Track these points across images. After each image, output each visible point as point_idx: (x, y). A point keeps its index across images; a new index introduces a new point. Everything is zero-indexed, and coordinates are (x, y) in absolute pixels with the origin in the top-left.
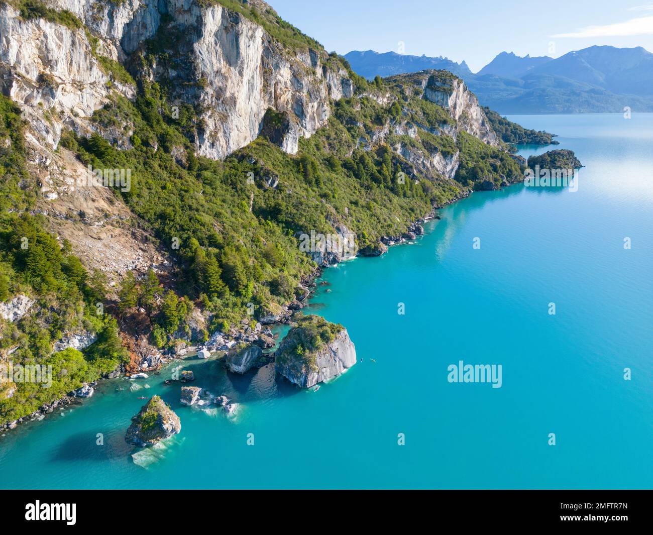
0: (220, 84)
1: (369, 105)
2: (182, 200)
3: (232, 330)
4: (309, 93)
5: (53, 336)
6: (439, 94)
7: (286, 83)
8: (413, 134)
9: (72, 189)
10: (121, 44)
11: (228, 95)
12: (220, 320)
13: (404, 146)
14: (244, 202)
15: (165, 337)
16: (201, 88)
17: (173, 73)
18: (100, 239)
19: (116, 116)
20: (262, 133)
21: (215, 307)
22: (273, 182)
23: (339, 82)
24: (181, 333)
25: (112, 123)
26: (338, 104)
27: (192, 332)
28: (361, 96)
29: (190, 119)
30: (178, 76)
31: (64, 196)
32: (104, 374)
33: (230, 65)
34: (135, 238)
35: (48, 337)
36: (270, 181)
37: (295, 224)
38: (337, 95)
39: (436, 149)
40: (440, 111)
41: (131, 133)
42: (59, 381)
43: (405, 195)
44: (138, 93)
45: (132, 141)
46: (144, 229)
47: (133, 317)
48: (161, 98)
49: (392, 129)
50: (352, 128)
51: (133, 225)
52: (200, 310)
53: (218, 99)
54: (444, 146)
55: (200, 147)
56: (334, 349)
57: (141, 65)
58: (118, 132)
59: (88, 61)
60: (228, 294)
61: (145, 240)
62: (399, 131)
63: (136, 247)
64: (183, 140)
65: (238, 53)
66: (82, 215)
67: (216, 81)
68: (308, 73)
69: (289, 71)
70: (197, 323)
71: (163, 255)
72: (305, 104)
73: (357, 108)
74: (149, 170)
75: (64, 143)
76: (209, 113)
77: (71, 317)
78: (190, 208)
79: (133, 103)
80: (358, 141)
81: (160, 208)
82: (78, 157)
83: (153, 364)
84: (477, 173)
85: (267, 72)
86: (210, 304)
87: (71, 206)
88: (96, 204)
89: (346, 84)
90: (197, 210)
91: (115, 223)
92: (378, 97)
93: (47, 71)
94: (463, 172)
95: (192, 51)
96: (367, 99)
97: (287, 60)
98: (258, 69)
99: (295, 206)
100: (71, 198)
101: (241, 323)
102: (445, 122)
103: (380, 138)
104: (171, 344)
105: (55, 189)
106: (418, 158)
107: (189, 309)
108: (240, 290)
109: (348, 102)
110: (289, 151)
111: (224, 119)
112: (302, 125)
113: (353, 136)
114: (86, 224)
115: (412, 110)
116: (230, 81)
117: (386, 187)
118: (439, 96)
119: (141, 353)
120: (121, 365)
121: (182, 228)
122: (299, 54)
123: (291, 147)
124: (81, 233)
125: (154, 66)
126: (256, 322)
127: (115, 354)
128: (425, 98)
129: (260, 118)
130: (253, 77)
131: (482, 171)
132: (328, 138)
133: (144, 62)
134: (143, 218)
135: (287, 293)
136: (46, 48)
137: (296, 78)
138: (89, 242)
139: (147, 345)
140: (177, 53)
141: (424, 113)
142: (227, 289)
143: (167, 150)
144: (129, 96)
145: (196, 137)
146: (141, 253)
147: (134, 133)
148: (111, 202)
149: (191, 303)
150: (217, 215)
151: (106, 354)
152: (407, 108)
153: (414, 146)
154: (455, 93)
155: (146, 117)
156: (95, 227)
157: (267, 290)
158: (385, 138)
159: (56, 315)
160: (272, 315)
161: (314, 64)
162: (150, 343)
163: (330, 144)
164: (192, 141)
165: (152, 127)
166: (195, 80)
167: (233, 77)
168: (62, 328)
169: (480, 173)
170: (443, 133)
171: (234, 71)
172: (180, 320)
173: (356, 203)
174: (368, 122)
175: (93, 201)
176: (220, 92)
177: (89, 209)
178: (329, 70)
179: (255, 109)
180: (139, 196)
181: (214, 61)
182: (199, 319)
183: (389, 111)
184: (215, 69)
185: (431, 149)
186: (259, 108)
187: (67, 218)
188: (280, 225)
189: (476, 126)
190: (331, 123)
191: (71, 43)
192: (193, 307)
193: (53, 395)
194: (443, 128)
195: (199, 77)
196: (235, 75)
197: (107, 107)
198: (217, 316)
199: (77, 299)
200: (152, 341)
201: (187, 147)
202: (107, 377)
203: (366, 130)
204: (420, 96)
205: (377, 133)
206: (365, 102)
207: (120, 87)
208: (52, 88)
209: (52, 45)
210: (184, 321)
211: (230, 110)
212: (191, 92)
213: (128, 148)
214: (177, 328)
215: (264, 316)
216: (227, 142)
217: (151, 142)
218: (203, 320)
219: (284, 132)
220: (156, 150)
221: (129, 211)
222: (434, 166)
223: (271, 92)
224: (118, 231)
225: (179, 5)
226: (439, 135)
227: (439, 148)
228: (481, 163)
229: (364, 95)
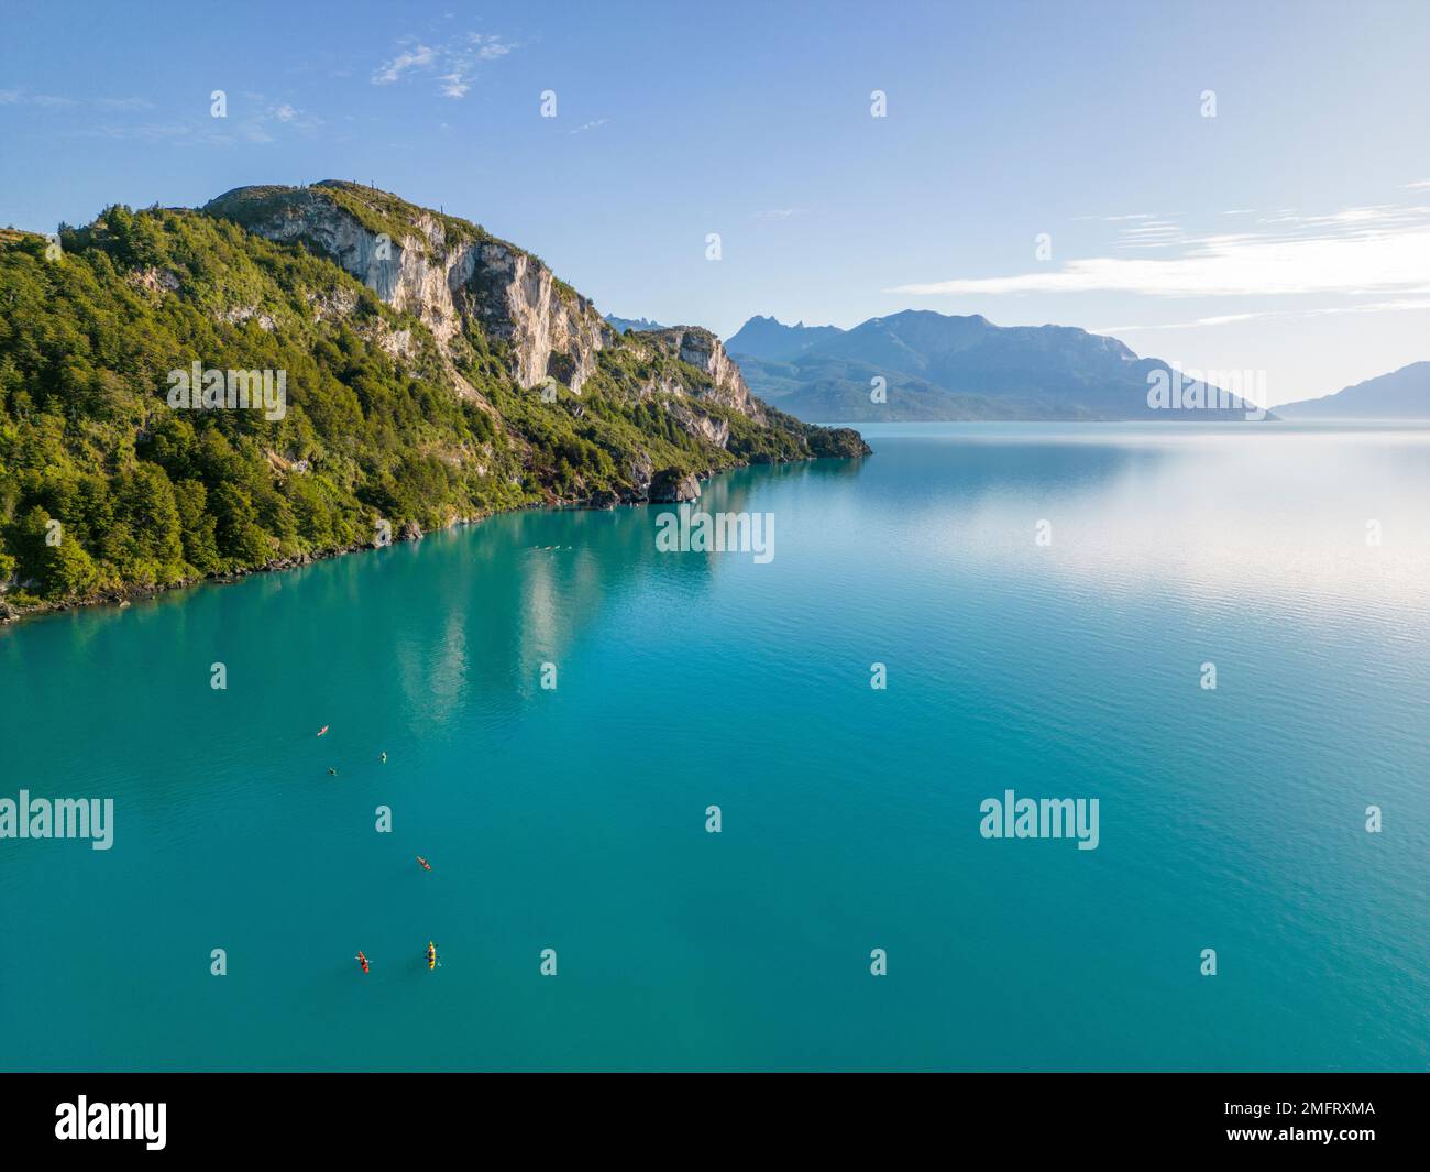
0: (524, 323)
1: (630, 359)
5: (507, 474)
6: (697, 354)
7: (564, 327)
8: (678, 392)
11: (529, 333)
13: (672, 404)
16: (513, 325)
17: (488, 311)
19: (460, 343)
20: (550, 372)
22: (581, 411)
25: (460, 348)
26: (600, 354)
29: (506, 351)
30: (493, 315)
33: (531, 307)
38: (598, 346)
39: (704, 412)
40: (701, 374)
43: (684, 449)
44: (465, 326)
48: (481, 333)
49: (658, 385)
50: (620, 380)
53: (523, 336)
54: (712, 411)
55: (516, 375)
57: (465, 304)
62: (665, 388)
64: (505, 369)
65: (538, 296)
67: (522, 319)
68: (579, 319)
69: (566, 315)
71: (535, 447)
72: (580, 349)
73: (620, 360)
76: (519, 348)
79: (465, 335)
80: (626, 393)
84: (751, 444)
85: (553, 315)
89: (605, 334)
92: (636, 351)
94: (735, 443)
95: (505, 293)
96: (627, 352)
97: (566, 305)
98: (548, 312)
102: (709, 386)
103: (647, 393)
104: (567, 494)
106: (687, 418)
109: (610, 353)
110: (577, 392)
111: (528, 355)
112: (581, 370)
113: (621, 388)
116: (531, 321)
117: (666, 438)
118: (697, 357)
121: (539, 430)
123: (577, 389)
125: (474, 304)
128: (681, 357)
129: (548, 356)
130: (544, 319)
131: (757, 442)
132: (601, 386)
133: (466, 300)
134: (510, 421)
137: (571, 323)
140: (491, 295)
141: (684, 374)
145: (513, 367)
153: (682, 406)
154: (714, 355)
155: (476, 347)
158: (652, 394)
163: (603, 393)
164: (511, 371)
165: (482, 355)
166: (507, 318)
167: (533, 318)
169: (754, 444)
170: (707, 398)
171: (533, 312)
174: (632, 375)
176: (524, 330)
179: (544, 350)
181: (520, 302)
183: (653, 365)
184: (521, 310)
185: (700, 413)
186: (546, 348)
189: (740, 401)
190: (600, 372)
194: (707, 392)
195: (510, 315)
196: (534, 316)
201: (509, 376)
203: (633, 383)
204: (676, 356)
205: (643, 387)
206: (626, 355)
211: (531, 347)
212: (505, 328)
216: (530, 376)
219: (568, 374)
222: (704, 432)
223: (554, 335)
225: (493, 253)
226: (704, 399)
227: (709, 413)
228: (755, 436)
229: (624, 347)
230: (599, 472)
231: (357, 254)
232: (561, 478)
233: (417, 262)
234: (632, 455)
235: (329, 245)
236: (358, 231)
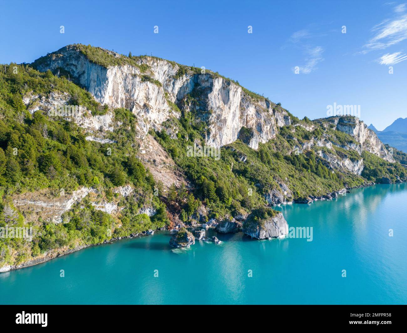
0: (219, 113)
1: (301, 130)
2: (198, 161)
3: (220, 218)
4: (265, 121)
5: (139, 206)
7: (252, 115)
8: (329, 146)
9: (152, 150)
10: (177, 96)
11: (223, 118)
12: (214, 213)
13: (324, 152)
14: (228, 166)
15: (187, 217)
17: (198, 108)
18: (161, 172)
19: (172, 124)
20: (238, 138)
21: (212, 206)
23: (282, 117)
24: (195, 216)
25: (170, 127)
26: (282, 128)
27: (200, 217)
28: (296, 125)
29: (204, 128)
30: (200, 109)
31: (148, 153)
32: (159, 228)
33: (225, 104)
34: (176, 175)
35: (137, 206)
36: (242, 158)
37: (255, 179)
38: (281, 124)
39: (346, 156)
40: (348, 136)
41: (177, 132)
42: (140, 225)
43: (325, 177)
44: (182, 116)
45: (177, 135)
46: (180, 171)
47: (173, 206)
48: (191, 119)
49: (315, 143)
50: (290, 141)
51: (175, 169)
52: (204, 207)
53: (218, 119)
54: (352, 155)
55: (208, 141)
56: (275, 221)
57: (184, 104)
58: (172, 131)
59: (163, 100)
60: (218, 202)
61: (180, 176)
62: (320, 144)
63: (176, 179)
64: (200, 137)
65: (229, 99)
66: (154, 161)
67: (217, 111)
68: (264, 111)
69: (254, 109)
70: (203, 212)
71: (188, 183)
72: (262, 126)
73: (293, 131)
74: (184, 148)
75: (150, 133)
76: (213, 125)
77: (147, 199)
78: (202, 164)
79: (179, 120)
80: (294, 147)
81: (188, 163)
82: (155, 139)
83: (181, 227)
84: (377, 172)
85: (242, 109)
86: (209, 204)
87: (151, 157)
88: (161, 157)
89: (287, 119)
90: (205, 166)
91: (167, 167)
92: (306, 126)
93: (147, 103)
94: (367, 172)
95: (207, 98)
96: (299, 127)
97: (253, 104)
98: (238, 107)
99: (255, 170)
100: (151, 154)
101: (224, 216)
102: (351, 142)
103: (308, 147)
104: (189, 220)
105: (145, 149)
106: (333, 160)
107: (199, 205)
108: (225, 200)
109: (288, 128)
110: (253, 148)
111: (220, 129)
112: (261, 137)
113: (291, 145)
114: (155, 165)
115: (329, 135)
116: (224, 111)
117: (312, 171)
118: (347, 128)
119: (175, 223)
120: (166, 226)
121: (198, 172)
122: (260, 102)
123: (254, 145)
124: (153, 169)
125: (190, 105)
126: (232, 217)
127: (164, 220)
128: (337, 129)
129: (238, 131)
130: (235, 111)
131: (381, 172)
132: (276, 144)
134: (180, 166)
135: (250, 207)
136: (148, 94)
137: (258, 113)
138: (156, 173)
139: (178, 220)
140: (200, 99)
141: (337, 137)
142: (219, 199)
143: (192, 140)
144: (178, 117)
145: (206, 136)
146: (178, 181)
147: (179, 132)
148: (167, 157)
149: (201, 202)
150: (214, 169)
151: (160, 219)
152: (325, 134)
153: (330, 153)
155: (184, 126)
156: (159, 167)
157: (239, 204)
158: (311, 147)
159: (141, 197)
160: (241, 215)
161: (268, 107)
162: (179, 219)
163: (277, 147)
164: (204, 138)
165: (186, 130)
166: (207, 110)
167: (226, 110)
168: (143, 203)
169: (379, 172)
170: (350, 148)
171: (226, 107)
172: (195, 209)
173: (292, 176)
174: (300, 138)
175: (160, 156)
176: (219, 117)
177: (158, 159)
178: (276, 111)
179: (236, 127)
180: (179, 157)
181: (217, 102)
182: (204, 210)
183: (313, 133)
184: (217, 106)
185: (343, 156)
187: (148, 162)
188: (247, 179)
189: (376, 150)
190: (278, 137)
191: (157, 92)
192: (201, 204)
193: (137, 230)
194: (351, 145)
195: (209, 109)
196: (227, 109)
197: (168, 120)
198: (213, 211)
199: (150, 192)
200: (181, 217)
201: (201, 140)
202: (159, 229)
203: (299, 142)
204: (334, 129)
205: (306, 144)
206: (298, 128)
207: (174, 113)
208: (148, 109)
209: (150, 92)
210: (197, 211)
211: (223, 125)
212: (205, 115)
213: (175, 138)
214: (193, 213)
215: (237, 215)
216: (221, 141)
217: (185, 136)
218: (206, 212)
219: (250, 137)
220: (187, 140)
221: (174, 163)
222: (345, 166)
223: (244, 119)
224: (168, 171)
225: (203, 79)
226: (348, 149)
227: (348, 156)
228: (380, 167)
229: (298, 125)
231: (86, 75)
233: (133, 79)
235: (74, 72)
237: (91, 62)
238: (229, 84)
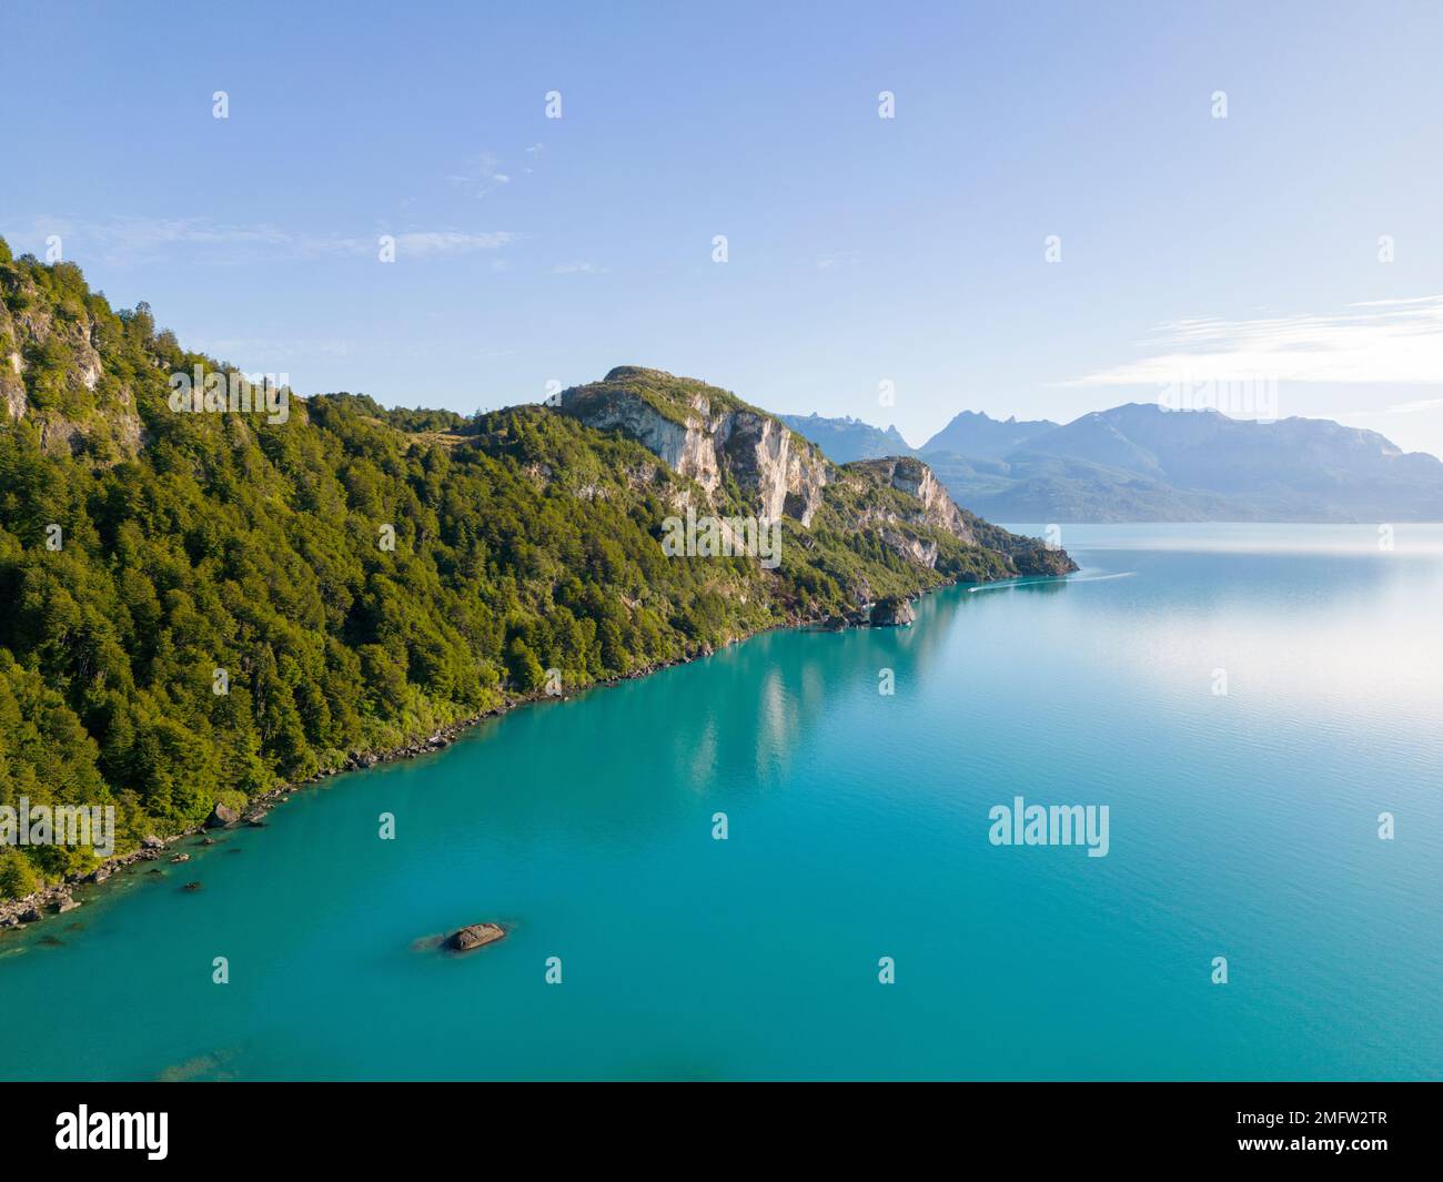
0: (768, 473)
1: (850, 492)
4: (811, 481)
6: (908, 482)
7: (796, 472)
8: (892, 519)
11: (771, 481)
12: (826, 609)
13: (885, 530)
14: (800, 554)
16: (760, 475)
17: (740, 465)
20: (786, 511)
22: (811, 543)
23: (823, 470)
26: (824, 489)
27: (813, 612)
28: (842, 483)
29: (754, 497)
30: (744, 468)
33: (773, 460)
38: (823, 483)
39: (915, 536)
40: (912, 500)
43: (897, 571)
44: (722, 479)
48: (735, 483)
49: (873, 514)
50: (841, 511)
52: (814, 602)
53: (767, 483)
54: (921, 534)
57: (723, 460)
62: (880, 516)
64: (753, 512)
65: (778, 451)
67: (766, 471)
68: (809, 464)
69: (799, 462)
72: (809, 490)
73: (841, 494)
76: (764, 493)
80: (846, 522)
84: (958, 564)
85: (789, 464)
89: (828, 471)
92: (855, 484)
94: (943, 563)
95: (754, 451)
96: (847, 485)
97: (799, 453)
98: (786, 462)
102: (919, 511)
103: (864, 522)
106: (900, 541)
109: (833, 488)
110: (807, 526)
111: (769, 498)
112: (810, 506)
113: (843, 519)
115: (883, 498)
116: (772, 471)
117: (881, 563)
118: (908, 484)
122: (804, 449)
123: (807, 523)
125: (731, 461)
128: (893, 485)
129: (784, 499)
130: (783, 468)
131: (963, 563)
132: (825, 518)
133: (725, 458)
137: (802, 466)
140: (743, 452)
141: (896, 502)
142: (823, 593)
145: (759, 509)
153: (895, 531)
154: (924, 483)
155: (731, 495)
158: (869, 522)
163: (828, 524)
164: (757, 512)
166: (755, 470)
169: (961, 565)
170: (918, 522)
171: (775, 463)
174: (852, 506)
176: (768, 479)
179: (782, 492)
181: (765, 457)
183: (869, 496)
184: (765, 463)
185: (911, 537)
186: (783, 490)
189: (948, 520)
190: (825, 505)
194: (917, 516)
195: (757, 468)
196: (775, 467)
203: (852, 514)
204: (889, 484)
205: (861, 517)
206: (846, 489)
211: (772, 492)
212: (752, 478)
219: (800, 509)
222: (914, 554)
223: (790, 479)
225: (745, 420)
226: (914, 523)
227: (918, 536)
228: (961, 555)
229: (844, 482)
230: (829, 598)
231: (655, 435)
232: (800, 603)
233: (695, 437)
234: (854, 581)
235: (635, 429)
236: (657, 419)
237: (665, 419)
238: (780, 429)
